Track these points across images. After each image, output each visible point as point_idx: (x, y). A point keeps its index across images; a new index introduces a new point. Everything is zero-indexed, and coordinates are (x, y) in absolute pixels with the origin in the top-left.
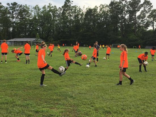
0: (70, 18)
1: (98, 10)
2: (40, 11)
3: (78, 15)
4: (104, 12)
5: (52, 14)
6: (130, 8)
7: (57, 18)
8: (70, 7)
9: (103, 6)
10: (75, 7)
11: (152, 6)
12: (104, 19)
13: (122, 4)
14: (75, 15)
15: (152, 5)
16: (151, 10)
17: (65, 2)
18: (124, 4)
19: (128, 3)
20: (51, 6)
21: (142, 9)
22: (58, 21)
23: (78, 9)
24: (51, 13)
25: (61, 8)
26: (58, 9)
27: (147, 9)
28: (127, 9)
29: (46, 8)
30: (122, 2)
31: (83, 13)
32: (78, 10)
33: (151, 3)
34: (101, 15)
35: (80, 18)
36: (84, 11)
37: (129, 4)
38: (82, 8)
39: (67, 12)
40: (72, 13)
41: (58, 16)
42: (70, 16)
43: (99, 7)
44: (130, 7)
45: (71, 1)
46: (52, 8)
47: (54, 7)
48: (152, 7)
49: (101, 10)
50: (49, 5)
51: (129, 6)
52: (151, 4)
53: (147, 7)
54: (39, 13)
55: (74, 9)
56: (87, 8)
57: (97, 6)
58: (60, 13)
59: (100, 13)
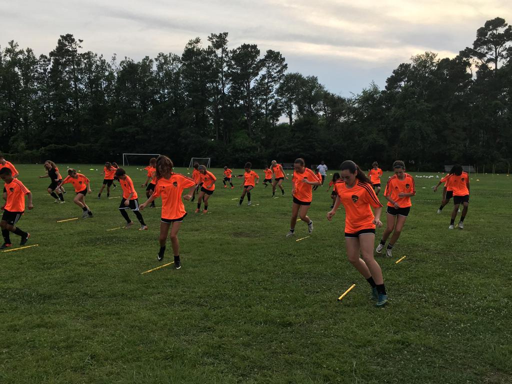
0: (76, 85)
1: (154, 68)
3: (98, 78)
4: (168, 74)
5: (20, 73)
6: (234, 69)
7: (36, 84)
8: (74, 56)
9: (165, 58)
10: (88, 56)
11: (286, 65)
12: (169, 93)
13: (216, 56)
14: (89, 78)
15: (284, 63)
16: (283, 75)
17: (60, 40)
18: (220, 56)
19: (230, 55)
20: (17, 50)
21: (263, 71)
22: (40, 93)
23: (98, 63)
24: (16, 69)
25: (48, 57)
26: (38, 57)
27: (275, 71)
28: (229, 69)
30: (215, 52)
31: (111, 74)
32: (97, 66)
33: (282, 57)
34: (160, 82)
35: (104, 86)
36: (116, 67)
37: (233, 58)
38: (108, 60)
39: (67, 69)
40: (81, 73)
41: (40, 79)
42: (75, 82)
43: (154, 61)
44: (235, 66)
45: (77, 40)
46: (20, 56)
47: (26, 53)
48: (285, 67)
49: (160, 67)
50: (9, 47)
51: (233, 63)
52: (284, 59)
53: (275, 66)
55: (85, 61)
56: (123, 62)
57: (150, 58)
58: (45, 70)
59: (159, 76)
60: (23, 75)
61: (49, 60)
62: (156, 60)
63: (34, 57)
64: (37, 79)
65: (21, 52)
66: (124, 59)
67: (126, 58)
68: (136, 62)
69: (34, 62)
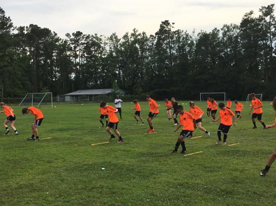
0: (170, 51)
1: (220, 35)
2: (119, 43)
3: (184, 45)
4: (230, 38)
5: (138, 47)
7: (147, 53)
8: (169, 33)
9: (228, 27)
10: (178, 32)
12: (230, 51)
13: (265, 21)
14: (178, 46)
17: (161, 25)
18: (268, 21)
20: (137, 34)
22: (150, 58)
23: (184, 36)
24: (137, 45)
25: (155, 36)
26: (148, 37)
29: (129, 38)
30: (264, 19)
31: (192, 42)
32: (184, 38)
34: (224, 44)
35: (187, 50)
36: (195, 37)
38: (190, 34)
39: (165, 42)
40: (174, 44)
41: (150, 50)
42: (170, 49)
45: (171, 23)
46: (139, 37)
47: (142, 35)
49: (224, 34)
50: (133, 32)
54: (117, 46)
55: (176, 36)
56: (200, 33)
57: (218, 29)
58: (153, 44)
59: (224, 40)
60: (140, 48)
61: (155, 38)
62: (222, 29)
63: (146, 37)
64: (148, 50)
65: (140, 35)
66: (200, 32)
67: (201, 30)
68: (208, 33)
69: (147, 40)
